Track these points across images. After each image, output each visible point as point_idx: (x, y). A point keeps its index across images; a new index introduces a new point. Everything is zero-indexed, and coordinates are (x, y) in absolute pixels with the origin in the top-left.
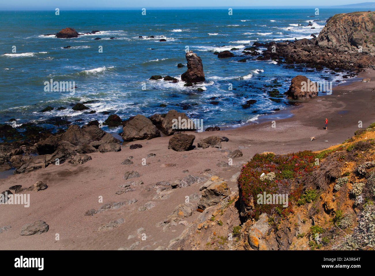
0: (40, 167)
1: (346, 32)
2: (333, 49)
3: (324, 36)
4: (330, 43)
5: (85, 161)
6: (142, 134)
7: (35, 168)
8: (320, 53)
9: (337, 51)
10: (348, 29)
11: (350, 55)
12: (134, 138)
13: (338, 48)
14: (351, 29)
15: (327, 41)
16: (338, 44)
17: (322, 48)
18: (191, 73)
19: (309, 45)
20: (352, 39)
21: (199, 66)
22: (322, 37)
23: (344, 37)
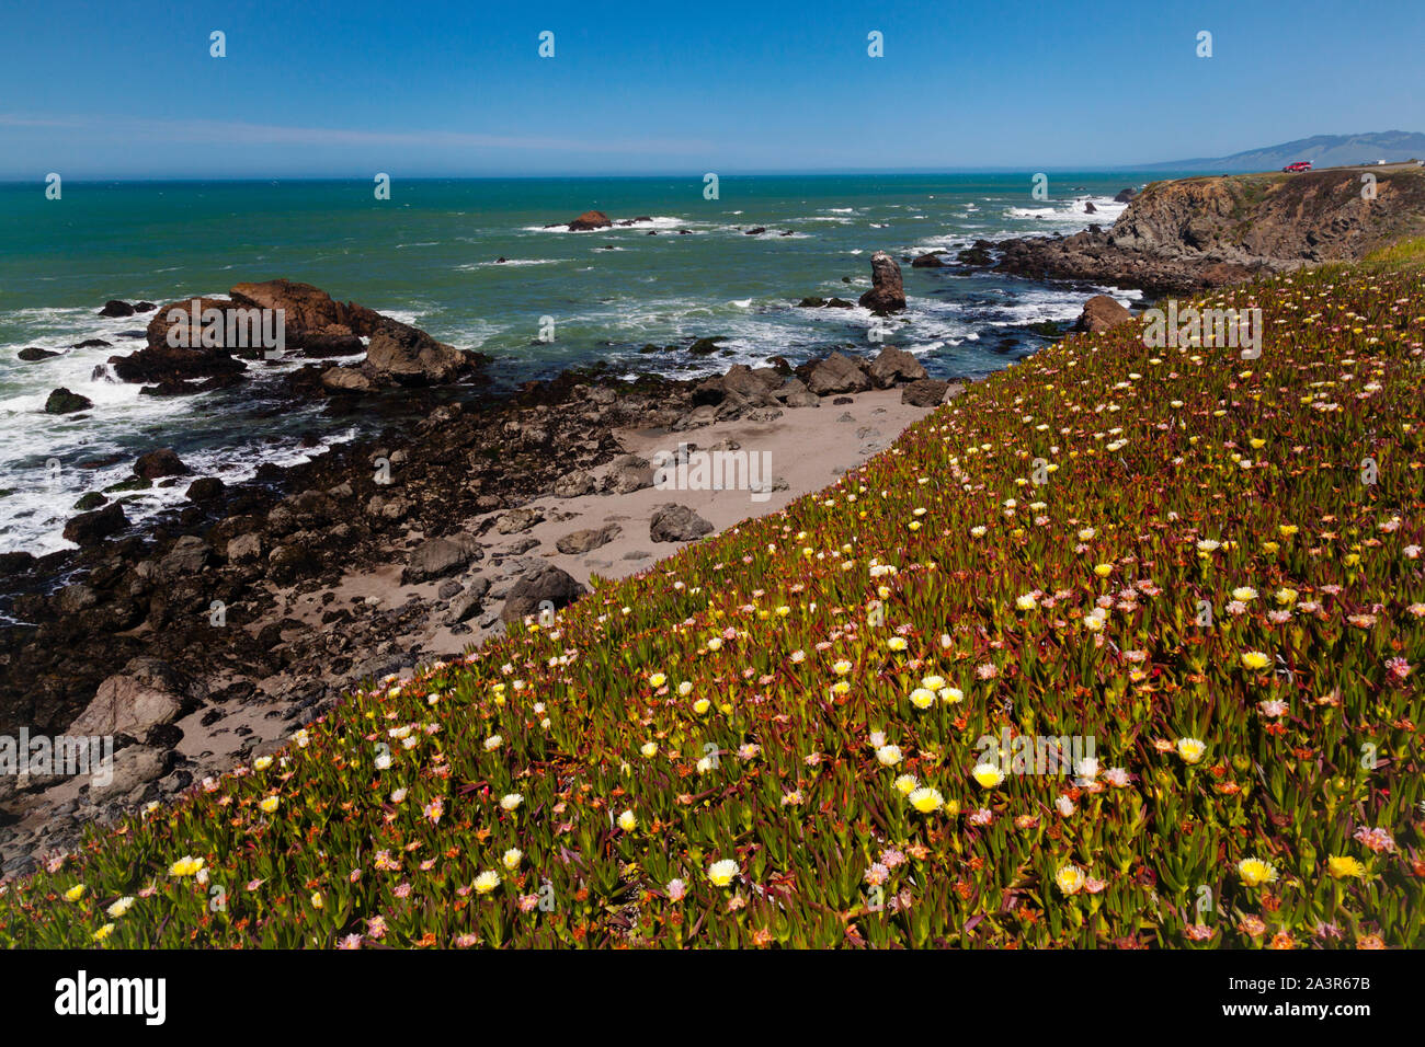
0: (707, 424)
1: (1175, 217)
2: (1148, 252)
3: (1126, 226)
4: (1140, 241)
5: (775, 416)
6: (845, 383)
7: (701, 425)
8: (1119, 260)
9: (1156, 256)
10: (1180, 212)
11: (1185, 263)
12: (832, 390)
13: (1157, 250)
14: (1185, 212)
15: (1132, 236)
16: (1157, 243)
17: (1123, 251)
18: (883, 292)
19: (1094, 245)
20: (1187, 232)
21: (896, 280)
22: (1122, 229)
23: (1169, 228)
